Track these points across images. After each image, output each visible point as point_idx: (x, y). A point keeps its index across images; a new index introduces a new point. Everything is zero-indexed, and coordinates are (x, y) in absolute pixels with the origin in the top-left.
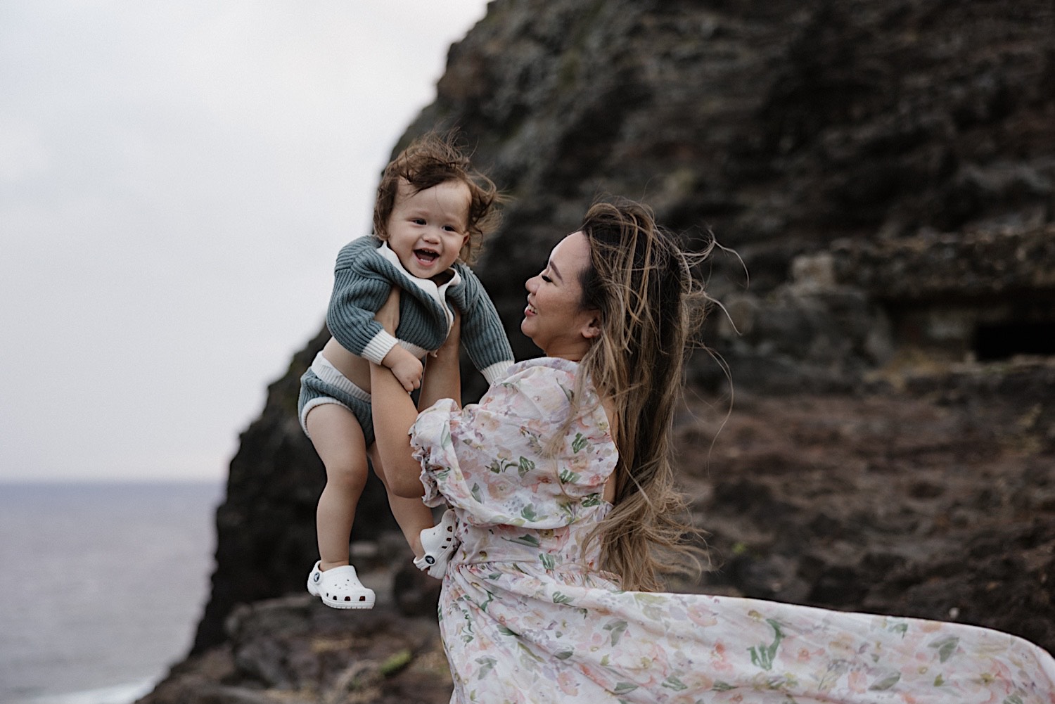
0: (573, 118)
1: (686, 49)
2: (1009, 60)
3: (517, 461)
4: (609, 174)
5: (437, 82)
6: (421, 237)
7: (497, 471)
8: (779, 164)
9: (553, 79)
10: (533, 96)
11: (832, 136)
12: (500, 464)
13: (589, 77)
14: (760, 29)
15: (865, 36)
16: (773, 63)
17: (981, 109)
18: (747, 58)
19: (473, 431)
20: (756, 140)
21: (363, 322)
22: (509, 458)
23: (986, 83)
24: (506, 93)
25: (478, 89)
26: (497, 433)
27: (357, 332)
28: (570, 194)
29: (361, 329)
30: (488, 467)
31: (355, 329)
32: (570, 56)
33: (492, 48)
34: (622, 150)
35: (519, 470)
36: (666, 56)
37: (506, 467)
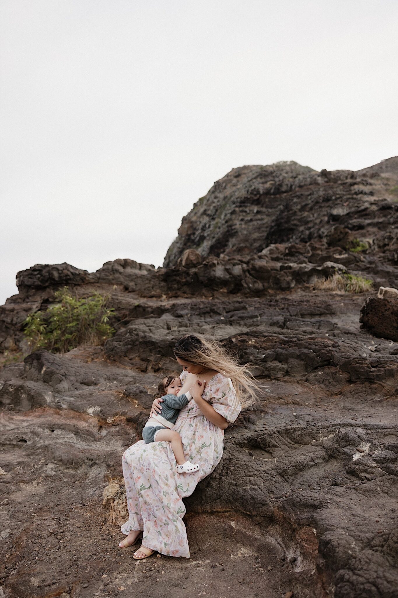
0: (214, 240)
1: (248, 217)
9: (211, 228)
10: (206, 233)
13: (220, 227)
14: (270, 211)
15: (295, 213)
18: (266, 220)
24: (198, 232)
25: (190, 232)
32: (216, 220)
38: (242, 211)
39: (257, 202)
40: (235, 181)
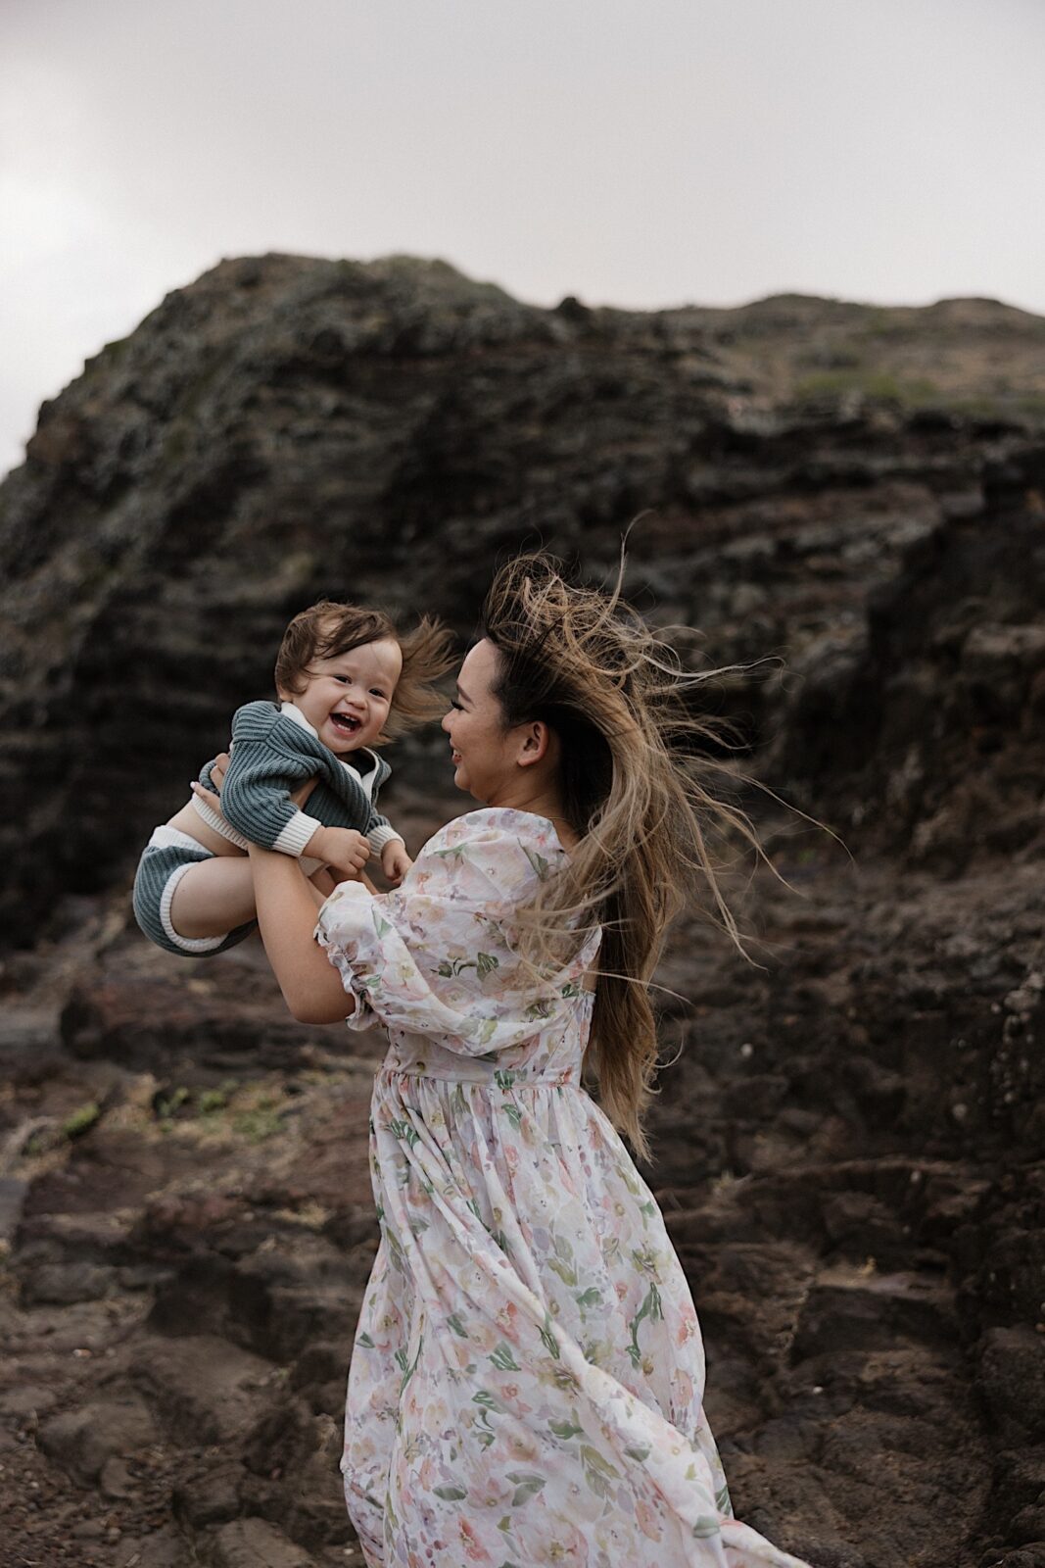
0: (182, 491)
1: (305, 426)
2: (632, 461)
3: (474, 958)
4: (222, 554)
5: (25, 443)
6: (343, 697)
7: (449, 975)
8: (401, 553)
9: (159, 448)
10: (137, 466)
11: (455, 527)
12: (452, 966)
13: (200, 448)
14: (383, 411)
15: (489, 426)
16: (396, 448)
17: (605, 507)
18: (368, 440)
19: (408, 924)
20: (377, 526)
21: (275, 802)
22: (464, 956)
23: (608, 481)
24: (107, 459)
25: (75, 454)
26: (442, 925)
27: (268, 815)
28: (179, 573)
29: (273, 811)
30: (435, 971)
31: (264, 812)
32: (178, 424)
33: (91, 410)
34: (235, 529)
35: (478, 970)
36: (284, 431)
37: (460, 969)
38: (283, 403)
39: (337, 377)
40: (239, 298)
